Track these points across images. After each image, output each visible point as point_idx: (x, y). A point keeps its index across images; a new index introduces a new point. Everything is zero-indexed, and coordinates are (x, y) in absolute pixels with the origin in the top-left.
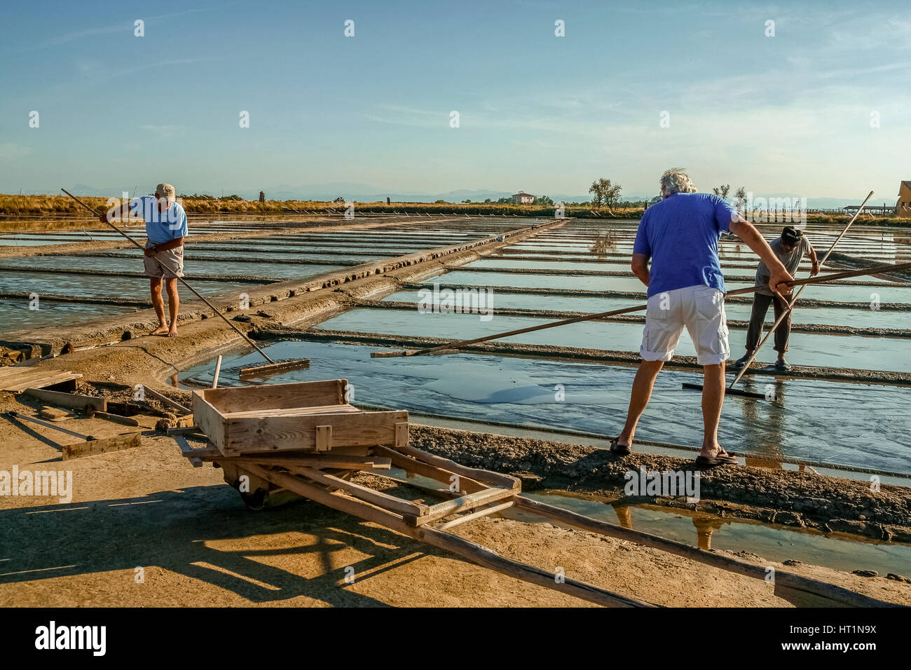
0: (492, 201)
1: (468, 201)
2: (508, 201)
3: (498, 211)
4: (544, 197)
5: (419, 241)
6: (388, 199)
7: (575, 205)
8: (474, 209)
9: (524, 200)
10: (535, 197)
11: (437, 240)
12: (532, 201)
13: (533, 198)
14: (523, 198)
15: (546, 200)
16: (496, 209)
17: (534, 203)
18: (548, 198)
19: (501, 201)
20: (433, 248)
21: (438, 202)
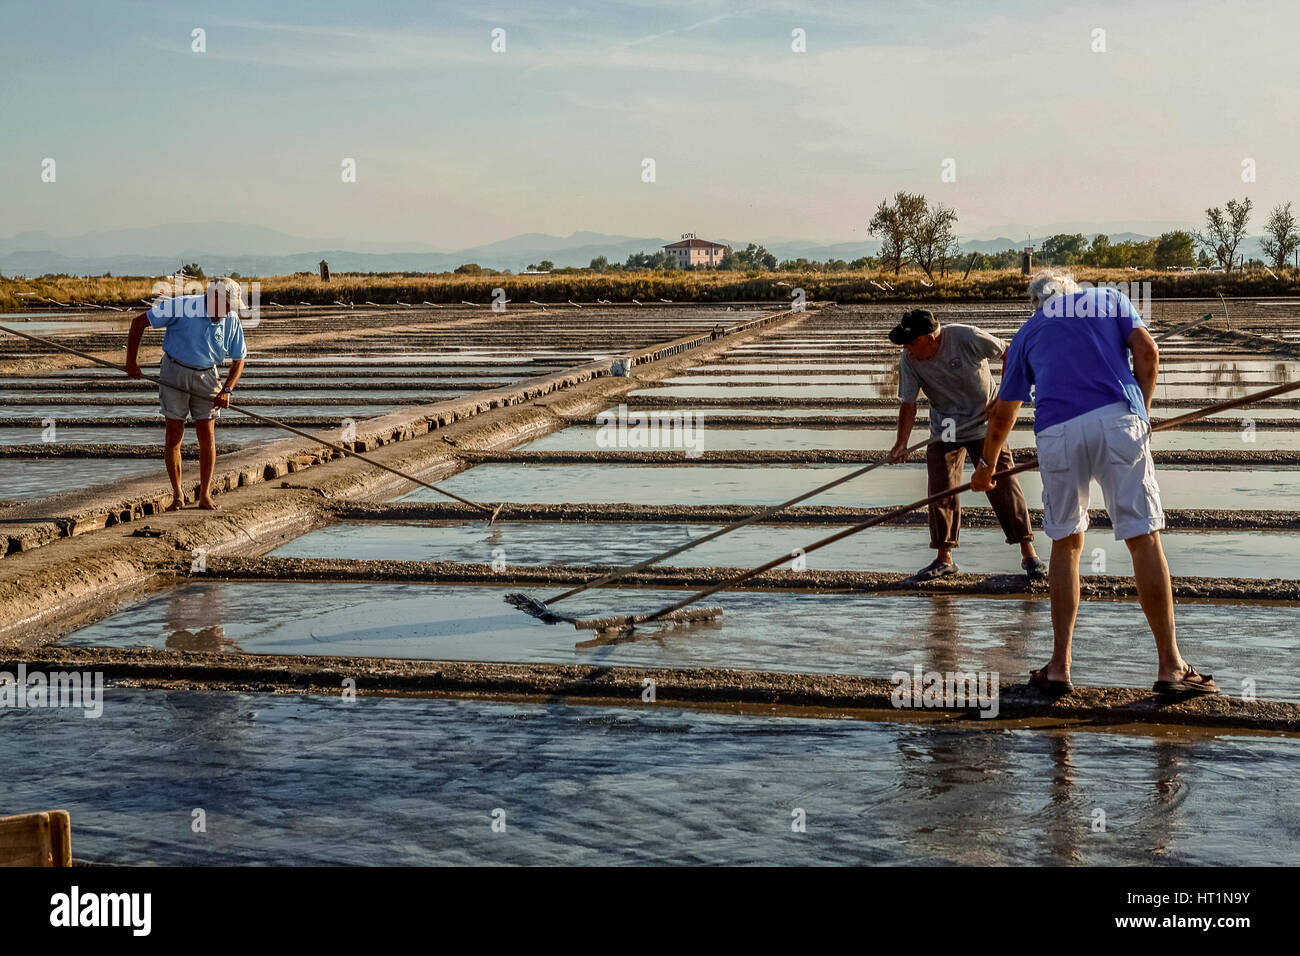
0: (610, 262)
1: (546, 265)
2: (653, 262)
3: (624, 291)
4: (752, 247)
5: (397, 381)
6: (324, 267)
7: (835, 266)
8: (559, 286)
9: (697, 257)
10: (727, 250)
11: (448, 376)
12: (718, 259)
13: (721, 252)
14: (693, 253)
15: (758, 255)
16: (620, 285)
17: (725, 265)
18: (761, 251)
19: (636, 263)
20: (433, 401)
21: (462, 270)
